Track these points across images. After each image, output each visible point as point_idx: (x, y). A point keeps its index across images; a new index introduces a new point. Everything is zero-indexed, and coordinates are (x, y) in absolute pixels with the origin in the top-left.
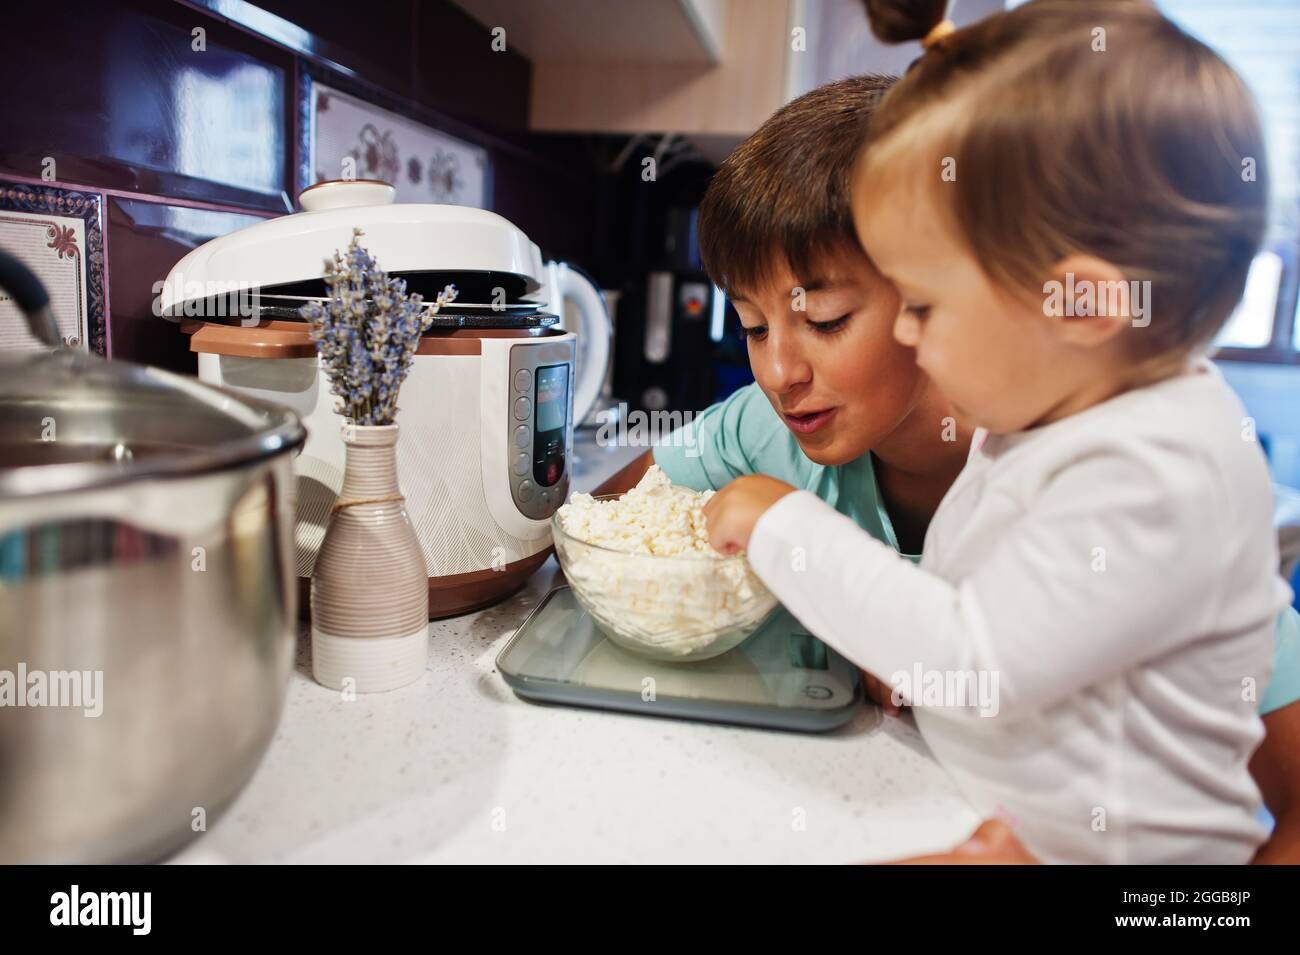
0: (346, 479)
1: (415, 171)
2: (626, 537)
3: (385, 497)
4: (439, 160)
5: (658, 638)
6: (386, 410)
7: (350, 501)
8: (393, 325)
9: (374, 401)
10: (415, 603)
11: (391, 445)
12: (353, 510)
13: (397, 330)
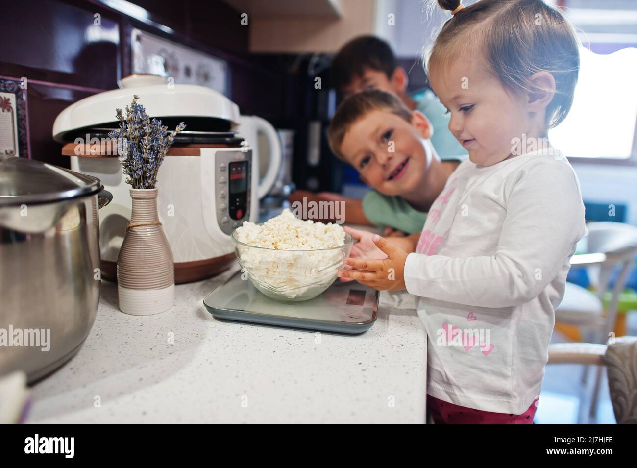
0: (132, 214)
1: (188, 72)
2: (264, 241)
3: (151, 223)
4: (201, 67)
5: (279, 290)
6: (150, 181)
7: (134, 224)
8: (153, 141)
9: (144, 177)
10: (167, 273)
11: (154, 198)
12: (135, 229)
13: (155, 144)
